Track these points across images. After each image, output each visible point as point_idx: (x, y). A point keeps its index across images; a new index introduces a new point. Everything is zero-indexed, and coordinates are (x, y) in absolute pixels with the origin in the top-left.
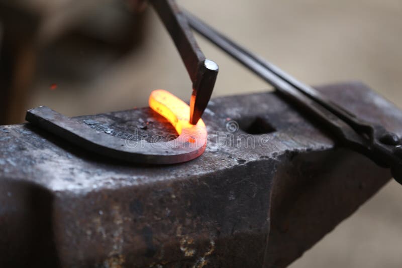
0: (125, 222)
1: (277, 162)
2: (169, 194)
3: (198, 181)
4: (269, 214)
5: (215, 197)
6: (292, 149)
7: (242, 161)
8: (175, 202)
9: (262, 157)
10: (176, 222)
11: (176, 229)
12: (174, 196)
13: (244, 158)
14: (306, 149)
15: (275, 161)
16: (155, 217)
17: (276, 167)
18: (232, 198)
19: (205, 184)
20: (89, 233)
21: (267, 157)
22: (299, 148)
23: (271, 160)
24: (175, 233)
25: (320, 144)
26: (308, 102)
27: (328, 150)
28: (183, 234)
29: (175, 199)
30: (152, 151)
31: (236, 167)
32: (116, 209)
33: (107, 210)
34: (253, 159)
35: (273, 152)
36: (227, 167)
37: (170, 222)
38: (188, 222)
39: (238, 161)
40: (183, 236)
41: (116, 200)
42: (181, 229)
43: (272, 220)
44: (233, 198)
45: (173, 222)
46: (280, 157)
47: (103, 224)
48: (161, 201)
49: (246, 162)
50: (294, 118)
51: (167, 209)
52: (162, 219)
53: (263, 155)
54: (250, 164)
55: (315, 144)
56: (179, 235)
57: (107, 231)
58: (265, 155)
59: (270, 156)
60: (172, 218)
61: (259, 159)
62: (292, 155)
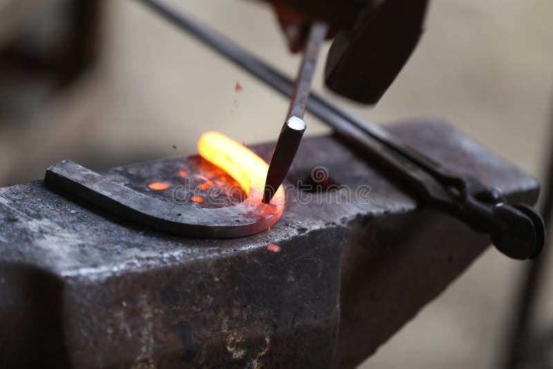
0: (155, 315)
1: (347, 229)
2: (211, 277)
3: (247, 258)
4: (338, 299)
5: (270, 278)
6: (364, 212)
7: (302, 230)
8: (219, 287)
9: (328, 224)
10: (221, 314)
11: (221, 322)
12: (217, 279)
13: (304, 226)
14: (382, 211)
15: (344, 228)
16: (194, 307)
17: (346, 235)
18: (291, 279)
19: (256, 261)
20: (110, 331)
21: (333, 224)
22: (375, 211)
23: (339, 227)
24: (220, 328)
25: (400, 204)
26: (377, 147)
27: (411, 212)
28: (230, 328)
29: (219, 283)
30: (219, 221)
31: (295, 237)
32: (143, 299)
33: (132, 300)
34: (317, 227)
35: (342, 217)
36: (283, 238)
37: (213, 313)
38: (236, 313)
39: (298, 230)
40: (230, 331)
41: (144, 287)
42: (227, 322)
43: (342, 307)
44: (293, 280)
45: (216, 313)
46: (351, 223)
47: (127, 319)
48: (201, 286)
49: (308, 231)
50: (361, 170)
51: (208, 296)
52: (203, 310)
53: (328, 220)
54: (313, 233)
55: (393, 205)
56: (225, 331)
57: (132, 329)
58: (332, 220)
59: (338, 222)
60: (216, 309)
61: (324, 227)
62: (365, 221)
